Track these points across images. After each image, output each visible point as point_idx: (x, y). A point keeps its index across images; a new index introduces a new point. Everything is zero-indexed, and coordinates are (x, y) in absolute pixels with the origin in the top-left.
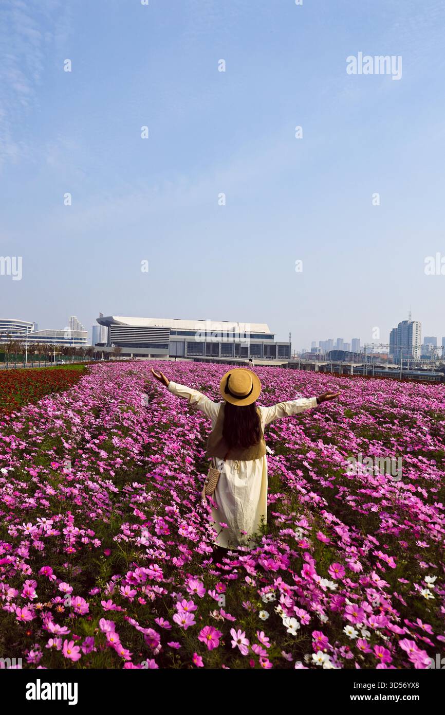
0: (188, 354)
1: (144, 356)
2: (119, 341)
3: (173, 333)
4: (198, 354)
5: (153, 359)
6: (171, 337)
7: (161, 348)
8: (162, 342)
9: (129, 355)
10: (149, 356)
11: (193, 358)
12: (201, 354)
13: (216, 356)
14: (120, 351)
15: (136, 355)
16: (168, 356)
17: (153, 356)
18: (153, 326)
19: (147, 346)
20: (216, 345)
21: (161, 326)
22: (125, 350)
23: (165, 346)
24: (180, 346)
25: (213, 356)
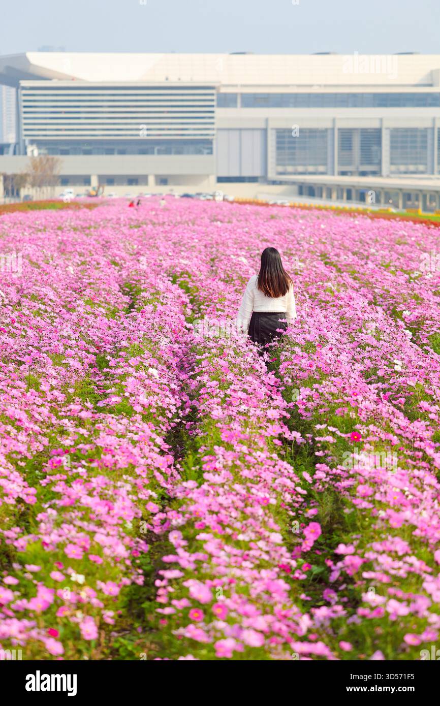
0: (280, 169)
1: (133, 180)
2: (51, 134)
3: (227, 100)
4: (311, 169)
5: (164, 190)
6: (222, 115)
7: (188, 153)
8: (192, 132)
9: (86, 180)
10: (151, 179)
11: (293, 183)
12: (321, 169)
13: (374, 173)
14: (52, 168)
15: (110, 180)
16: (213, 179)
17: (163, 180)
18: (158, 79)
19: (144, 147)
20: (372, 137)
21: (186, 80)
22: (69, 164)
23: (203, 146)
24: (253, 142)
25: (363, 174)
